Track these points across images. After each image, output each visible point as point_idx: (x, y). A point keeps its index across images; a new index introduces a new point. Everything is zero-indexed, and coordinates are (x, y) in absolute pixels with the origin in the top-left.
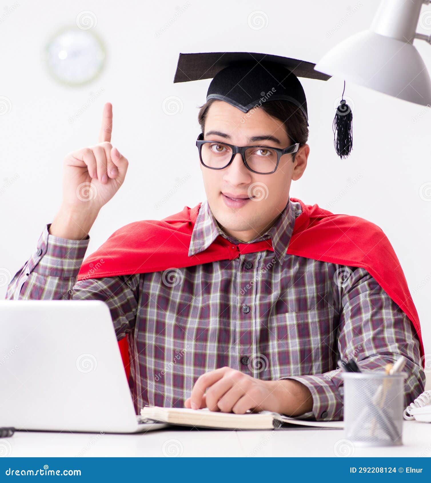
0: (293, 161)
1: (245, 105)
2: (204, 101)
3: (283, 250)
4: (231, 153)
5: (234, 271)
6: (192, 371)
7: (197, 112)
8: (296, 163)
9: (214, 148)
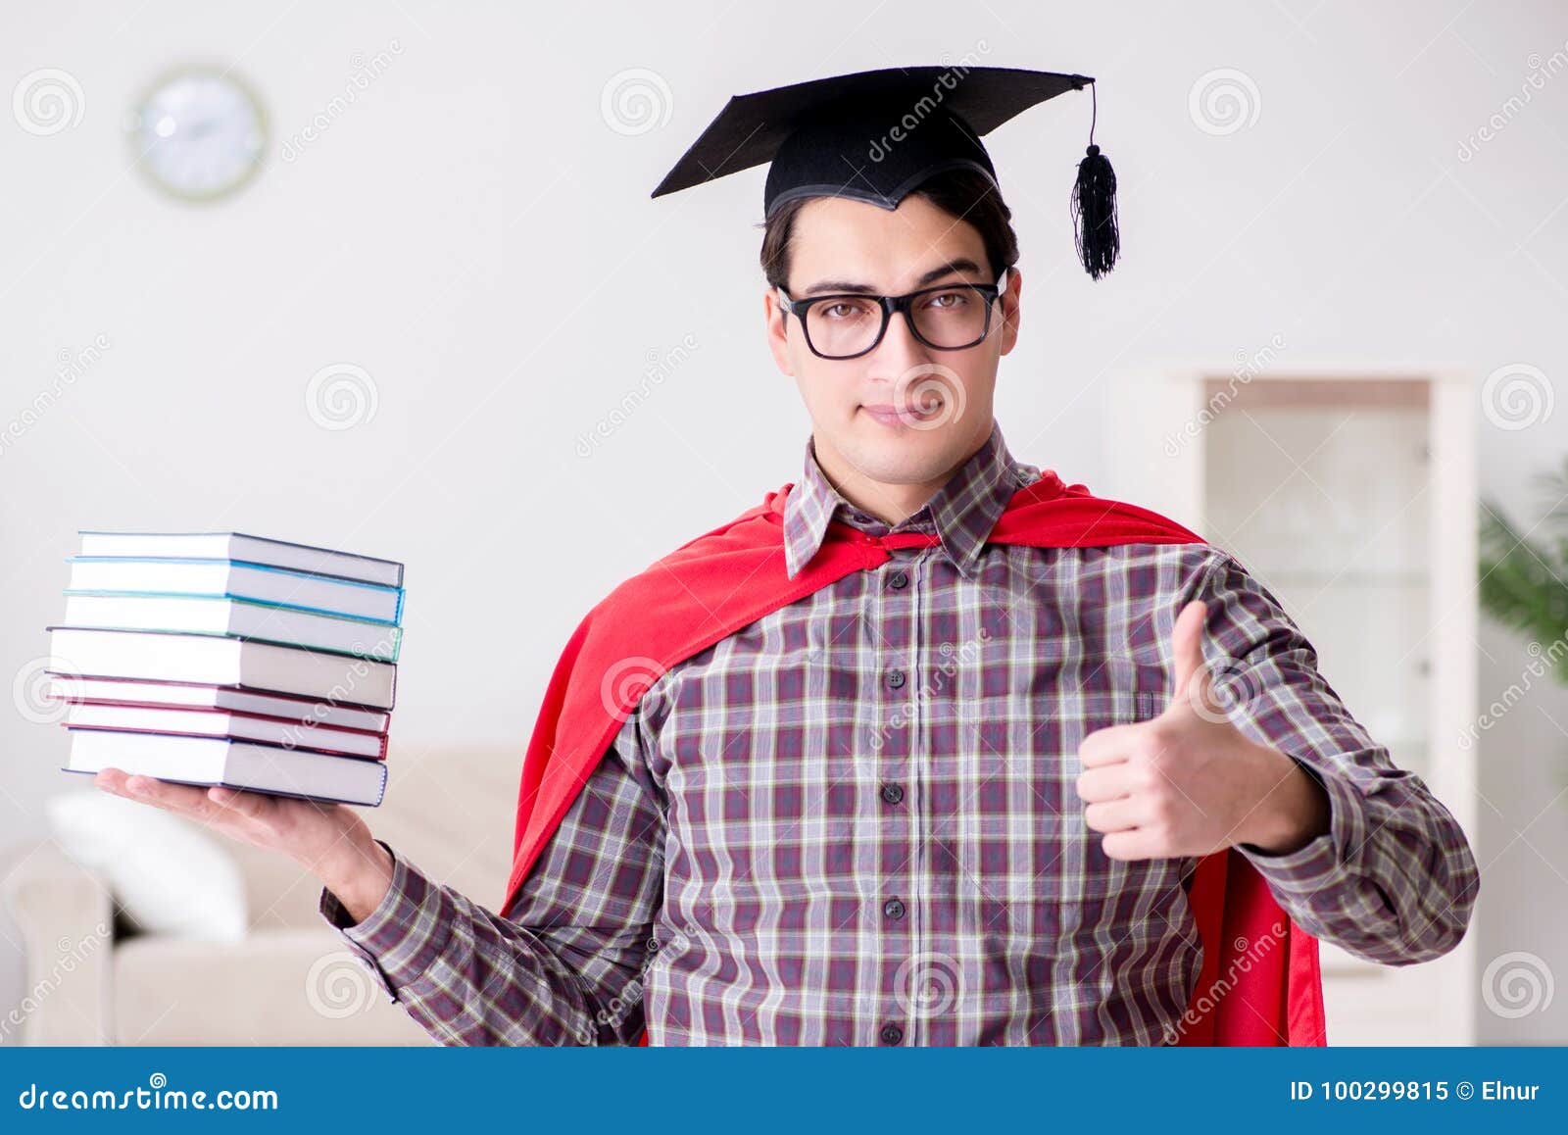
1: (887, 194)
4: (877, 314)
5: (864, 597)
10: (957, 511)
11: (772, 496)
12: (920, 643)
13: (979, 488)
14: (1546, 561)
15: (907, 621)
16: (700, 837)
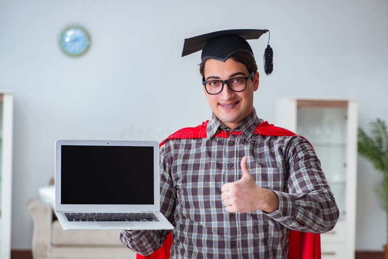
0: (253, 82)
1: (223, 58)
2: (200, 61)
3: (249, 135)
4: (221, 84)
5: (224, 146)
6: (202, 198)
7: (199, 67)
8: (254, 82)
9: (212, 84)
10: (246, 127)
11: (204, 123)
12: (237, 157)
13: (250, 122)
14: (372, 142)
15: (234, 152)
16: (186, 198)
